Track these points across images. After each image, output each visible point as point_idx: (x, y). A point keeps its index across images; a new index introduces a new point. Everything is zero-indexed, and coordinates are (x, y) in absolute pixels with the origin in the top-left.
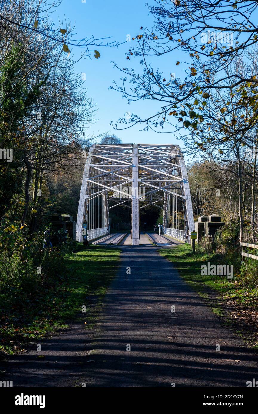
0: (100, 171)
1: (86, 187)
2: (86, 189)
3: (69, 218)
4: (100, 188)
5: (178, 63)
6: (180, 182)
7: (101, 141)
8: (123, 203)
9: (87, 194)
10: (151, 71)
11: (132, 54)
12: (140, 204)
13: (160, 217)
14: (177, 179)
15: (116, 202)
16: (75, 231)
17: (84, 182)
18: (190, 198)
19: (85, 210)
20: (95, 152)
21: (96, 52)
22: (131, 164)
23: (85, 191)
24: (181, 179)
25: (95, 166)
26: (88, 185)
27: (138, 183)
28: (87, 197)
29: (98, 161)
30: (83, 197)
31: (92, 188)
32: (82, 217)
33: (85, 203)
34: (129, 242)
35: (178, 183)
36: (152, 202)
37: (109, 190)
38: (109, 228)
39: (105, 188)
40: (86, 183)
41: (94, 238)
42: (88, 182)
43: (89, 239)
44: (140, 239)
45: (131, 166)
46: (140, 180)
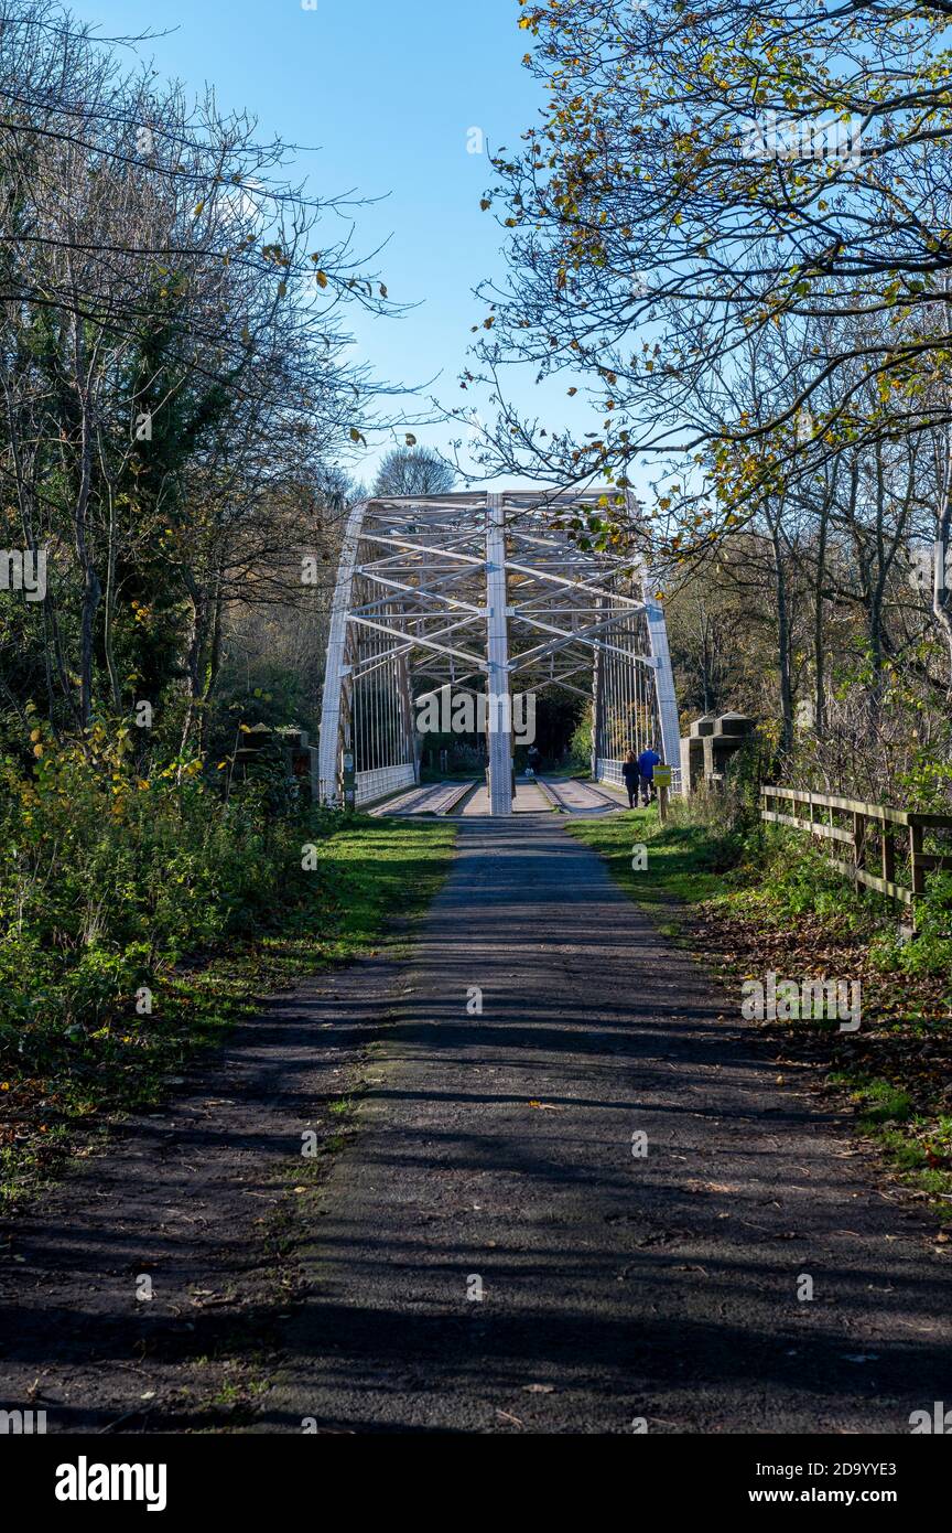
0: (385, 585)
1: (343, 639)
2: (342, 646)
3: (299, 736)
4: (385, 642)
5: (573, 392)
6: (636, 612)
7: (380, 469)
8: (461, 683)
9: (347, 662)
10: (513, 418)
11: (471, 378)
12: (515, 684)
13: (583, 724)
14: (631, 605)
15: (438, 679)
16: (317, 775)
17: (335, 623)
18: (667, 662)
19: (342, 710)
20: (367, 523)
21: (409, 436)
22: (481, 562)
23: (342, 651)
24: (640, 605)
25: (369, 572)
26: (350, 631)
27: (504, 620)
28: (347, 670)
29: (379, 552)
30: (336, 672)
31: (363, 642)
32: (336, 733)
33: (343, 688)
34: (481, 804)
35: (630, 616)
36: (555, 675)
37: (417, 645)
38: (418, 767)
39: (401, 641)
40: (344, 625)
41: (373, 798)
42: (349, 623)
43: (360, 800)
44: (514, 795)
45: (483, 566)
46: (511, 611)
